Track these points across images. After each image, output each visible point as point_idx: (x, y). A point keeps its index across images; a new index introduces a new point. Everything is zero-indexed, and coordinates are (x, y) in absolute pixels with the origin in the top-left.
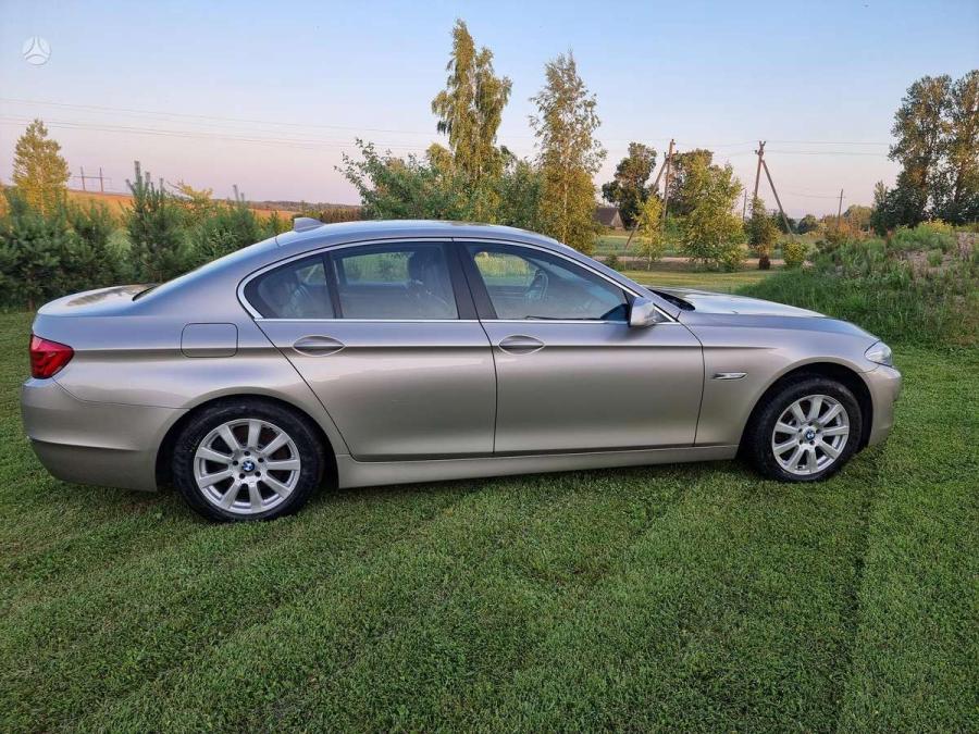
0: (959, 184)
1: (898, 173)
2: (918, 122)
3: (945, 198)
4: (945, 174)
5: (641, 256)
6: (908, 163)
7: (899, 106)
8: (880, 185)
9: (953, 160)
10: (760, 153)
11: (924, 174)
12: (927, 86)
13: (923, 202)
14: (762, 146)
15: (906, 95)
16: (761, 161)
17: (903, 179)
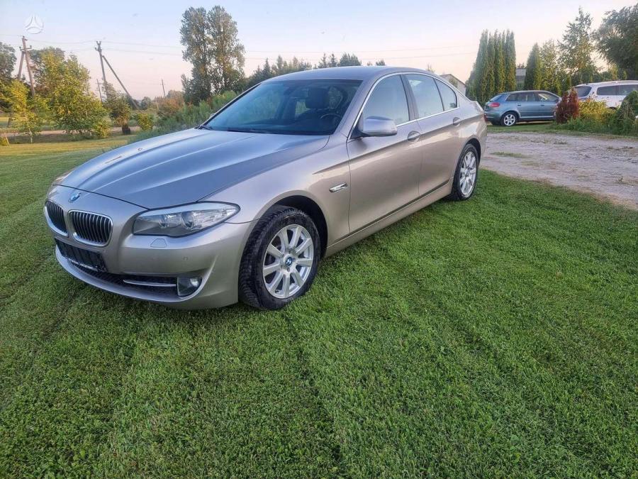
0: (224, 75)
1: (191, 69)
2: (194, 37)
3: (220, 85)
4: (216, 70)
5: (21, 131)
6: (195, 62)
7: (181, 25)
8: (183, 76)
9: (218, 61)
10: (99, 50)
11: (206, 70)
12: (192, 13)
13: (209, 87)
14: (99, 45)
15: (183, 18)
16: (101, 55)
17: (195, 72)
